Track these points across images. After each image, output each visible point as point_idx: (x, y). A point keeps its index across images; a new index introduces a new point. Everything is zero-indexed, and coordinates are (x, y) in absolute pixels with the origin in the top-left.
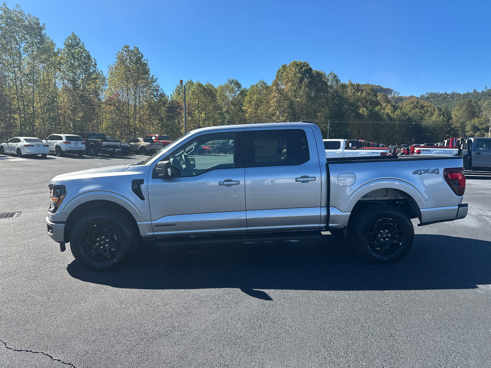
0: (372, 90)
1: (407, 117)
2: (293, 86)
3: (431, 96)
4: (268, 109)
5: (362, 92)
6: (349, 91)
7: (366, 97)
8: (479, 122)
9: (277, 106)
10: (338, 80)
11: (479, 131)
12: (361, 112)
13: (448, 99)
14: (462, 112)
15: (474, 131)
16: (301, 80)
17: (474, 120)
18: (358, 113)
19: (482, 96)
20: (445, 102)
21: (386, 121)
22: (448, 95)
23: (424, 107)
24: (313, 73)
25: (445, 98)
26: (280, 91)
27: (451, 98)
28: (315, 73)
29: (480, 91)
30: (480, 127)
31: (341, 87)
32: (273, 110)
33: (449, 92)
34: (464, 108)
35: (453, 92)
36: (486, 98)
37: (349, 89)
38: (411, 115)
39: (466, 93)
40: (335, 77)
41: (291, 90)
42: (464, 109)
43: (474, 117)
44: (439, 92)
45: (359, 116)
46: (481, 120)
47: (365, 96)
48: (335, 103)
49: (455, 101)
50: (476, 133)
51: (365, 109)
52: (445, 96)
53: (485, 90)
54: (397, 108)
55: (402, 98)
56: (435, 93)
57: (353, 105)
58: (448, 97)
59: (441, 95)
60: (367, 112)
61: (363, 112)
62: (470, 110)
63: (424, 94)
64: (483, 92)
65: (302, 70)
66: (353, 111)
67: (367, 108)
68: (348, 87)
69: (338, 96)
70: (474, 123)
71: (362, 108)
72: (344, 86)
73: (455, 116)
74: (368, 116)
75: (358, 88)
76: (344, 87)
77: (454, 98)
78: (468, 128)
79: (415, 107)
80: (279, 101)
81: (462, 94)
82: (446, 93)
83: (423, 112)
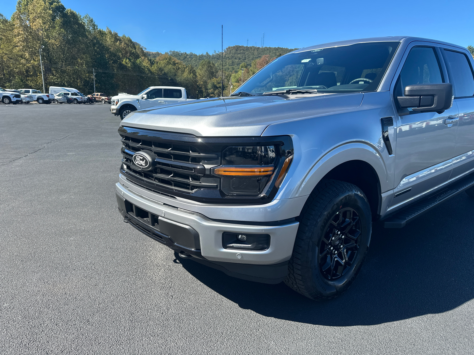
0: (130, 41)
1: (163, 72)
2: (44, 23)
3: (174, 55)
4: (13, 48)
5: (121, 43)
6: (108, 40)
7: (126, 49)
8: (217, 81)
9: (24, 47)
10: (95, 25)
11: (217, 89)
12: (124, 63)
13: (188, 59)
14: (204, 71)
15: (214, 88)
16: (54, 19)
17: (213, 79)
18: (121, 64)
19: (213, 59)
20: (185, 61)
21: (148, 74)
22: (187, 55)
23: (176, 64)
24: (67, 12)
25: (186, 57)
26: (26, 28)
27: (190, 58)
28: (69, 12)
29: (211, 54)
30: (218, 86)
31: (99, 33)
32: (19, 51)
33: (188, 53)
34: (205, 67)
35: (191, 53)
36: (215, 61)
37: (108, 37)
38: (166, 70)
39: (201, 55)
40: (92, 21)
41: (42, 29)
42: (205, 69)
43: (213, 76)
44: (180, 52)
45: (122, 67)
46: (218, 80)
47: (124, 47)
48: (96, 51)
49: (193, 61)
50: (215, 91)
51: (127, 60)
52: (186, 55)
53: (214, 54)
54: (153, 62)
55: (149, 53)
56: (177, 52)
57: (113, 55)
58: (188, 57)
59: (182, 54)
60: (131, 64)
61: (126, 63)
62: (210, 70)
63: (168, 52)
64: (213, 55)
65: (52, 6)
66: (115, 62)
67: (130, 60)
68: (106, 35)
69: (98, 42)
70: (214, 81)
71: (125, 59)
72: (101, 33)
73: (199, 75)
74: (132, 68)
75: (116, 38)
76: (103, 34)
77: (192, 58)
78: (209, 86)
79: (169, 63)
80: (26, 40)
81: (198, 55)
82: (186, 53)
83: (176, 68)
